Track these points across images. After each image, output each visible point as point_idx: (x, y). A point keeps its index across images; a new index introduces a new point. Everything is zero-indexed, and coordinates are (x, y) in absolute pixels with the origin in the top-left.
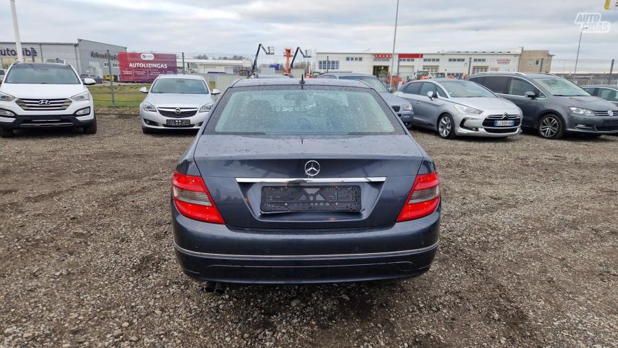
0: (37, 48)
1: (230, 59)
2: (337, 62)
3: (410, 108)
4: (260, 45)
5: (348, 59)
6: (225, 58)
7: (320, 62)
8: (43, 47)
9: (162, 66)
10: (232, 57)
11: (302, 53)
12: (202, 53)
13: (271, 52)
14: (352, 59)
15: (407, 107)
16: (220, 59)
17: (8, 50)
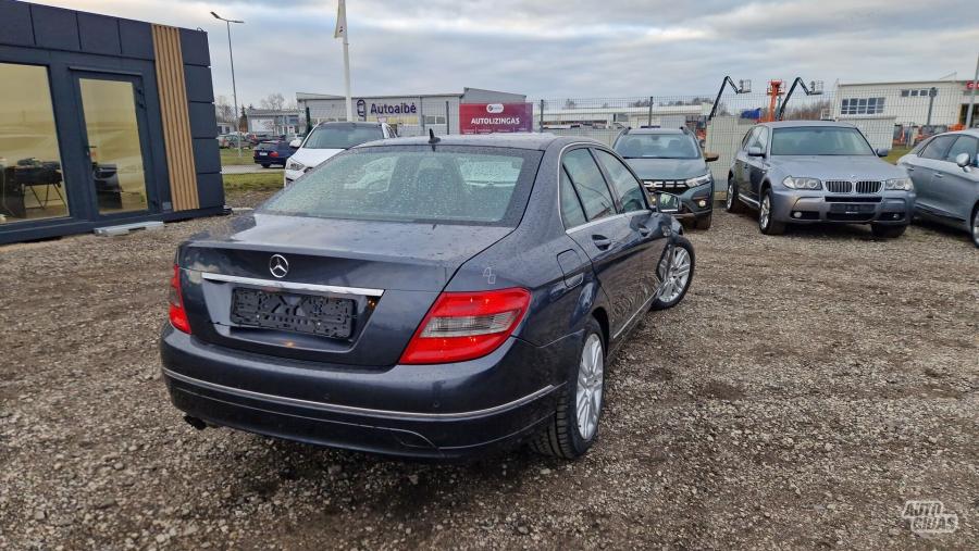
0: (417, 103)
1: (688, 104)
2: (882, 101)
3: (908, 185)
4: (726, 78)
5: (905, 93)
6: (680, 103)
7: (845, 102)
8: (424, 100)
9: (513, 121)
10: (690, 100)
11: (804, 87)
12: (644, 96)
13: (745, 89)
14: (915, 93)
15: (899, 184)
16: (671, 104)
17: (385, 106)
